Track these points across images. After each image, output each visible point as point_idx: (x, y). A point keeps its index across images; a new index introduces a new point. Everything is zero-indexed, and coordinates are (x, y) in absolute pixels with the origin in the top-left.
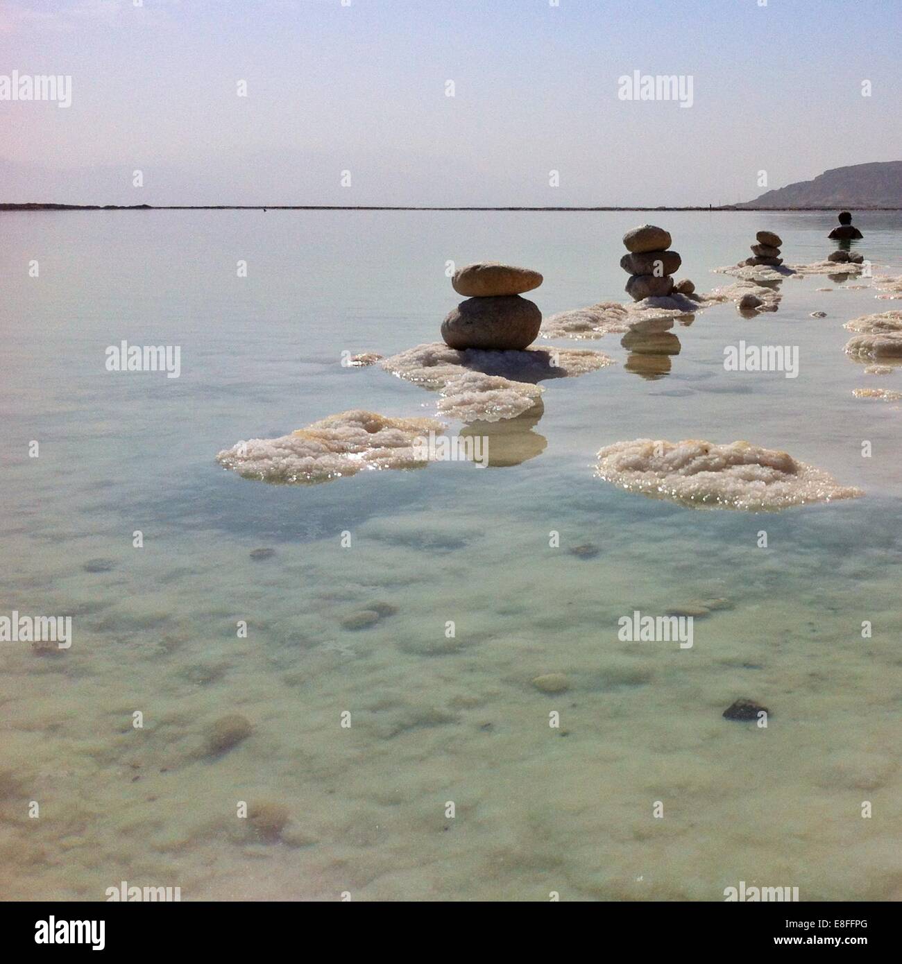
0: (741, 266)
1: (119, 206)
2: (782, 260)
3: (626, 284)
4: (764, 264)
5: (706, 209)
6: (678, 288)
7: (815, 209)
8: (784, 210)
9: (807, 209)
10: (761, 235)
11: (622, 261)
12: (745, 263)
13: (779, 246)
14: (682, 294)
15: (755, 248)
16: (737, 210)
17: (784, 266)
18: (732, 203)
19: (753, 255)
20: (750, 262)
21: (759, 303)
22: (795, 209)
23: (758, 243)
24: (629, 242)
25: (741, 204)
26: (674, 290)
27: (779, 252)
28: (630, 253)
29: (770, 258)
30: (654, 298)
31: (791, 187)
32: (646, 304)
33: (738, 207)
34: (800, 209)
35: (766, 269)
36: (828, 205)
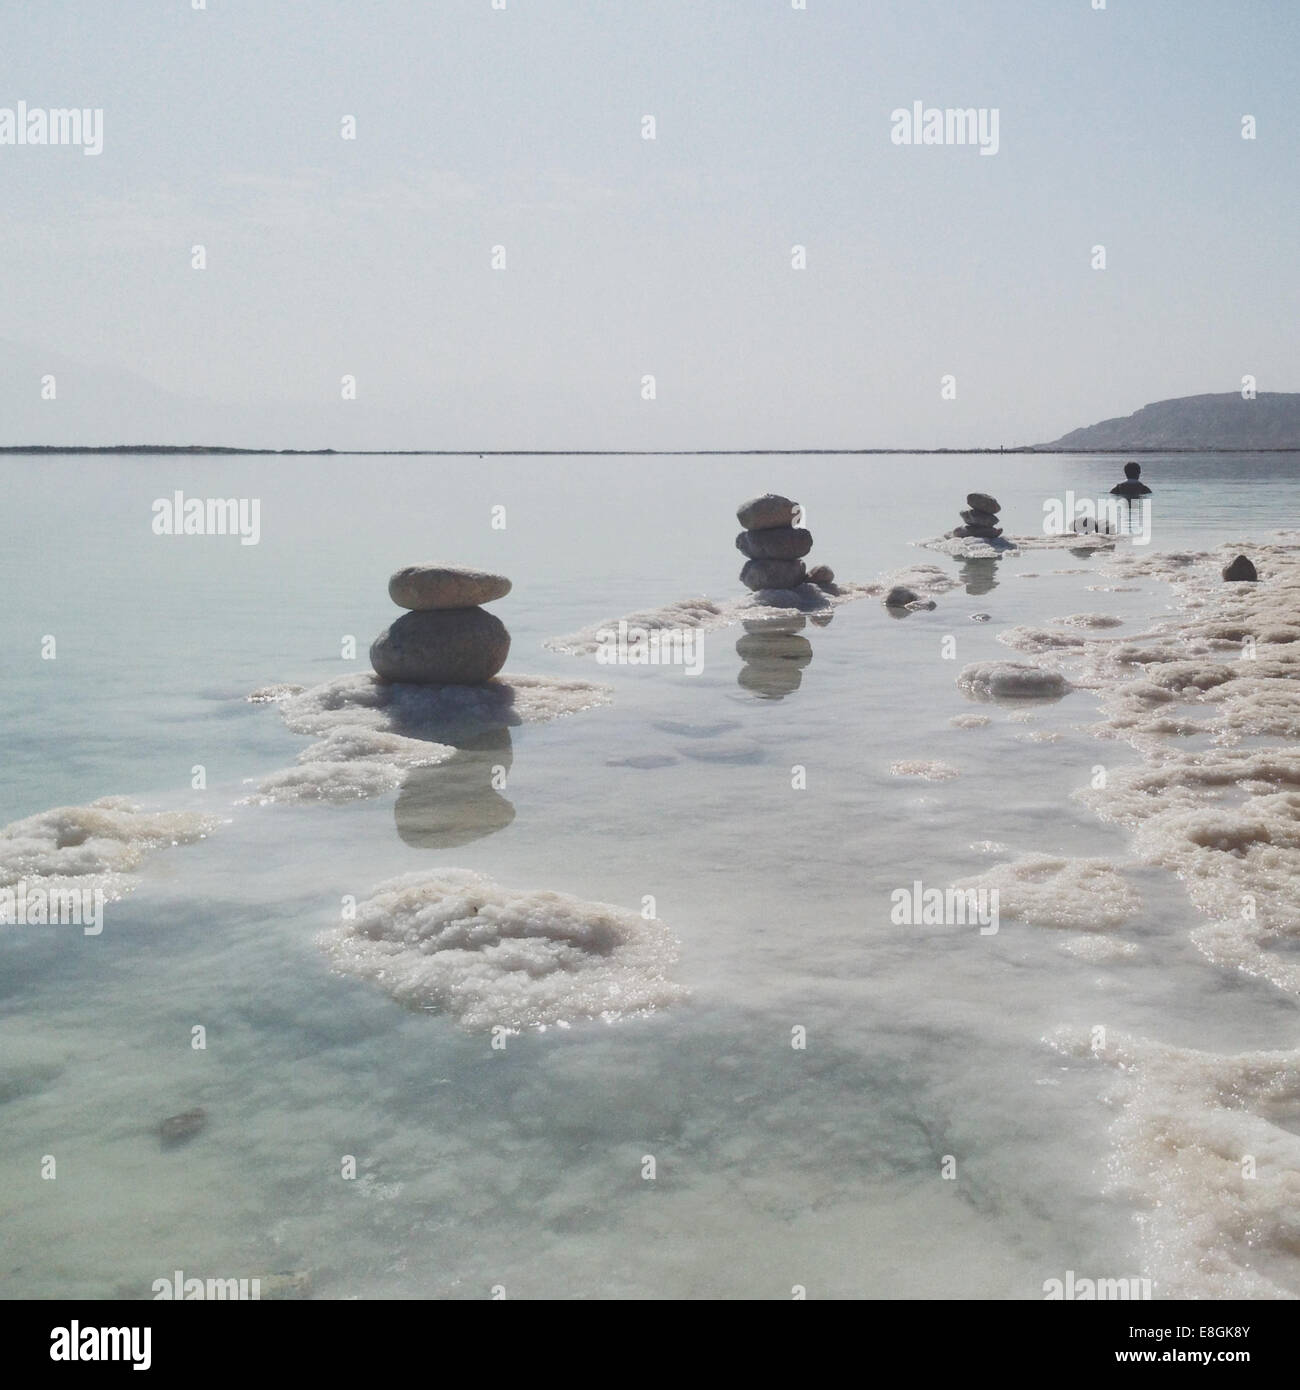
0: (948, 538)
1: (299, 450)
2: (1001, 531)
3: (740, 571)
4: (976, 536)
5: (996, 452)
6: (811, 576)
7: (1133, 451)
8: (1093, 452)
9: (1123, 451)
10: (973, 499)
11: (737, 542)
12: (952, 535)
13: (995, 512)
14: (814, 585)
15: (965, 515)
16: (1035, 452)
17: (1002, 539)
18: (1029, 444)
19: (962, 524)
20: (960, 533)
21: (912, 598)
22: (1107, 452)
23: (968, 508)
24: (743, 517)
25: (1041, 445)
26: (805, 578)
27: (996, 520)
28: (746, 530)
29: (985, 527)
30: (767, 592)
31: (1102, 425)
32: (755, 599)
33: (1036, 449)
34: (1113, 451)
35: (977, 542)
36: (1150, 445)
